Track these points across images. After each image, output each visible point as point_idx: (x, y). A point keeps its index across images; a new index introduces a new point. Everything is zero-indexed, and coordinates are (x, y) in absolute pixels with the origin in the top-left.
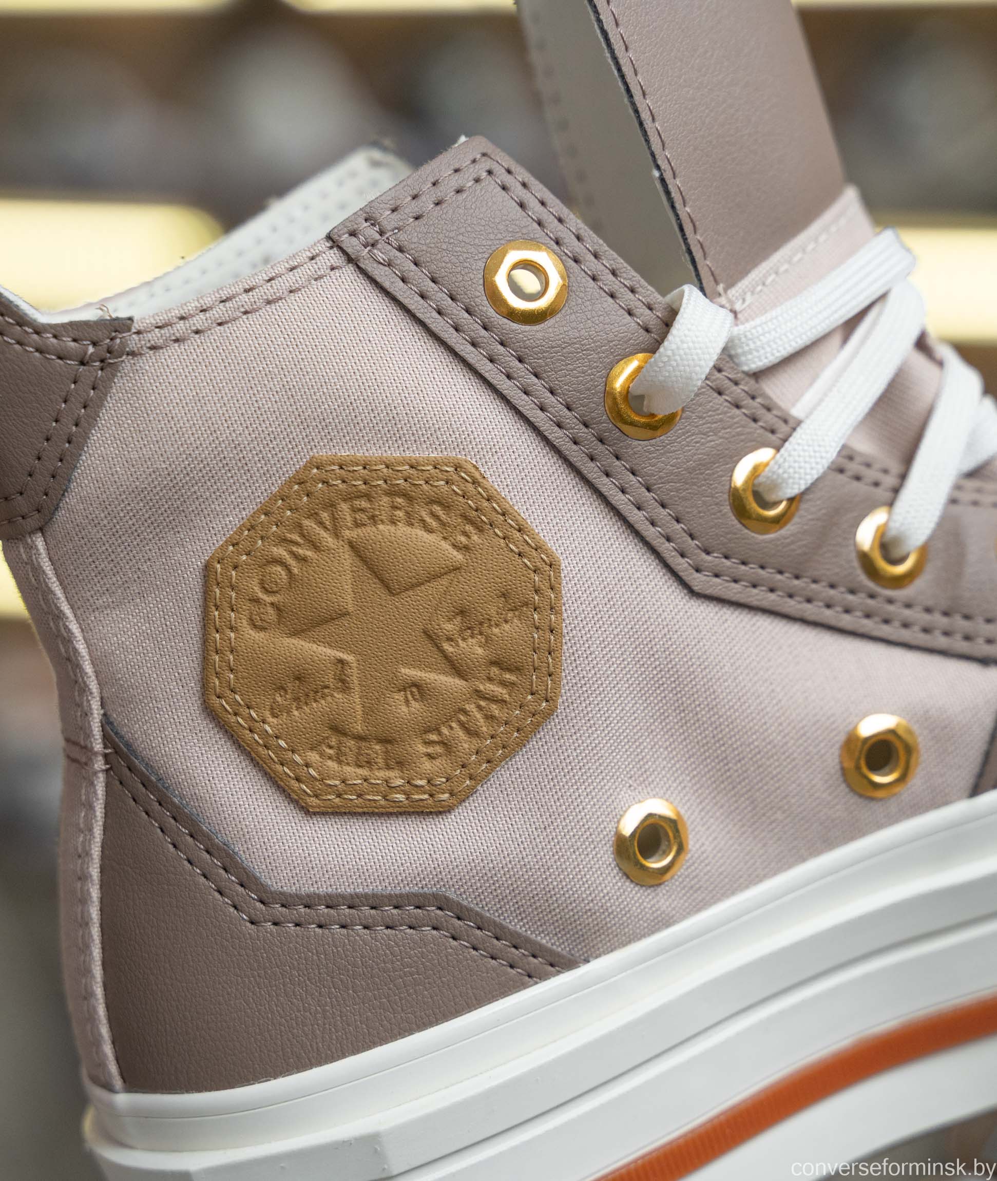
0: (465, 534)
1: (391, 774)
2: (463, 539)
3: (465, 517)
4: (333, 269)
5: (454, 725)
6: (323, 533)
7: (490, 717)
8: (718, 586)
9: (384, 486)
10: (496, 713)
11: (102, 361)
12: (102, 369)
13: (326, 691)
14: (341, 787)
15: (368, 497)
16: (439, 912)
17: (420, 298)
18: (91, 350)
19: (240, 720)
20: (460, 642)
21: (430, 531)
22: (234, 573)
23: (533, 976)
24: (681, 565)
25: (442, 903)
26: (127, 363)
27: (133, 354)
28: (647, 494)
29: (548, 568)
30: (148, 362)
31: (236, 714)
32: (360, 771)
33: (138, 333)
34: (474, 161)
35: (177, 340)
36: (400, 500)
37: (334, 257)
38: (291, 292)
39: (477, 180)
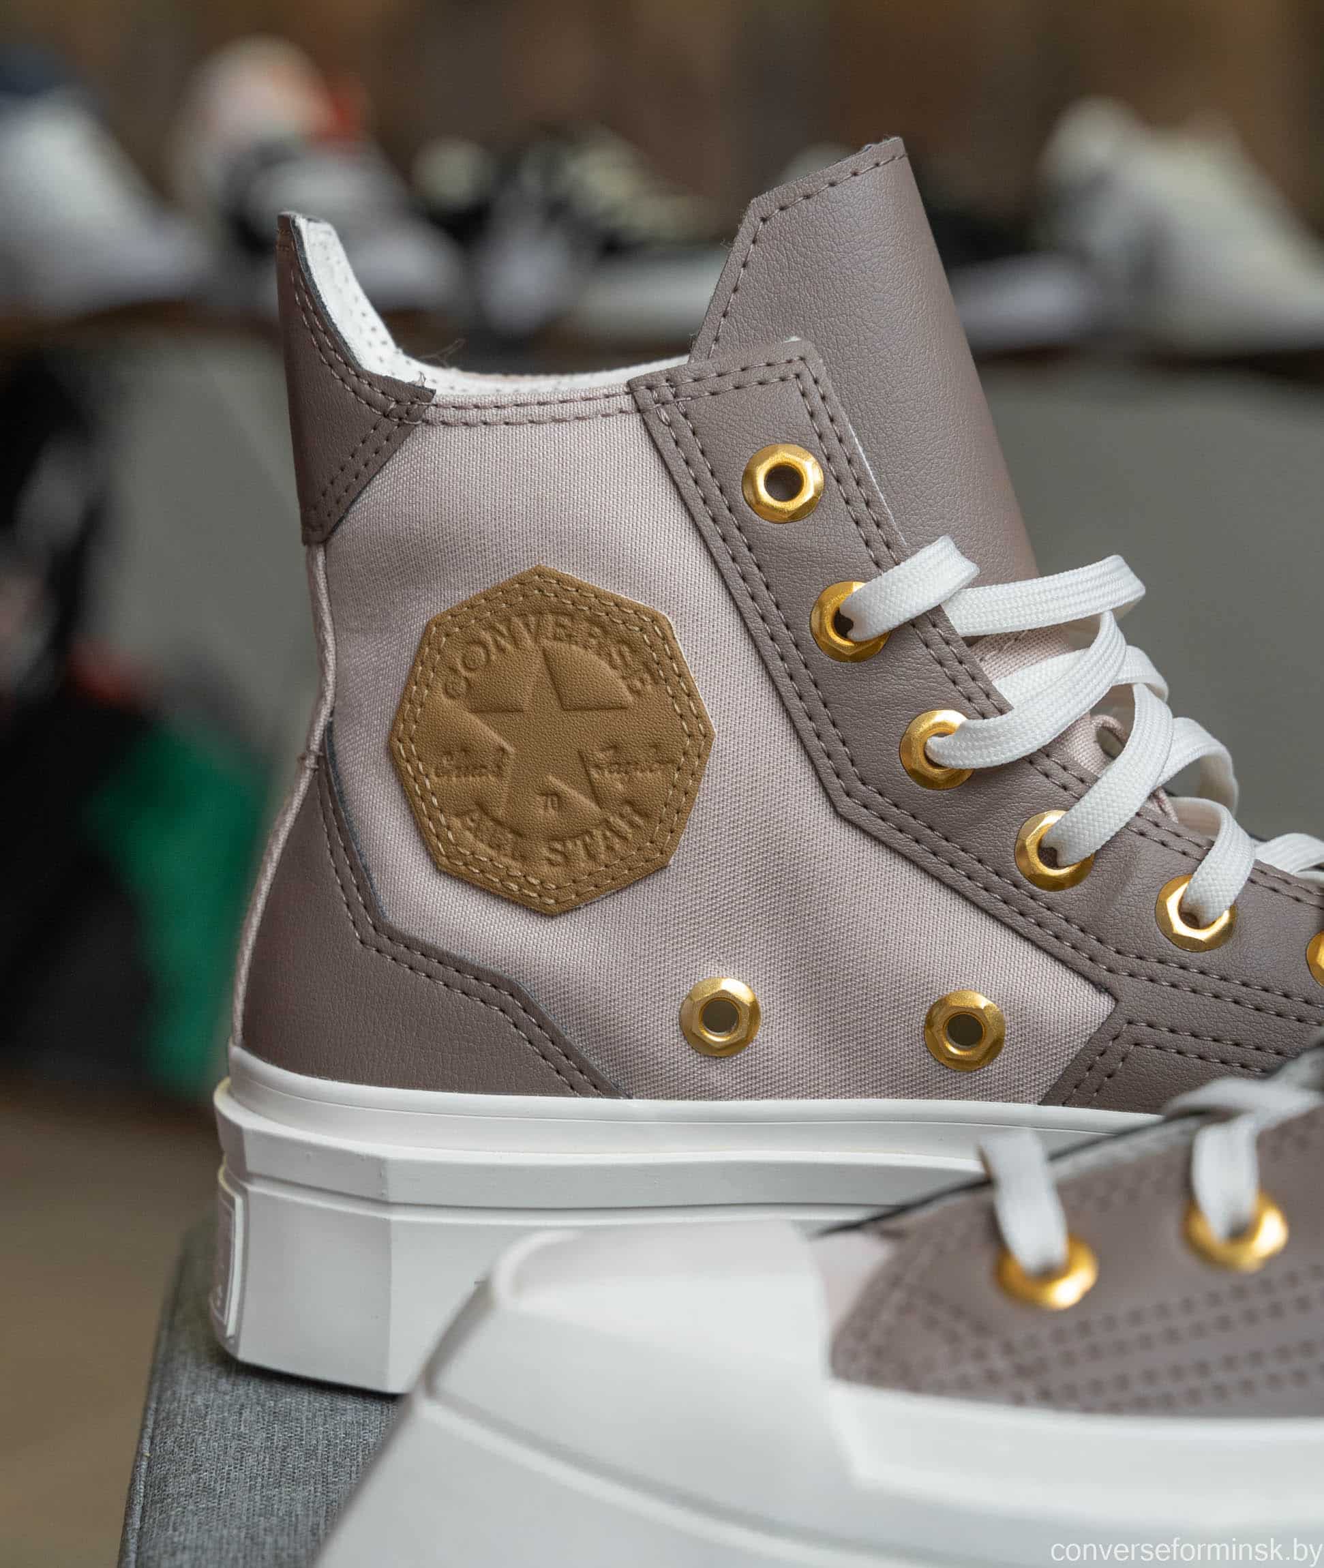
0: (642, 681)
1: (513, 863)
2: (638, 684)
3: (645, 664)
4: (621, 411)
5: (579, 842)
6: (526, 634)
7: (610, 848)
8: (863, 816)
9: (588, 612)
10: (617, 847)
11: (400, 419)
12: (399, 426)
13: (484, 770)
14: (470, 858)
15: (571, 616)
16: (510, 998)
17: (683, 463)
18: (393, 406)
19: (409, 768)
20: (606, 772)
21: (614, 667)
22: (444, 639)
23: (574, 1089)
24: (835, 784)
25: (515, 992)
26: (421, 429)
27: (427, 422)
28: (823, 709)
29: (702, 738)
30: (438, 435)
31: (408, 761)
32: (489, 851)
33: (436, 405)
34: (789, 362)
35: (466, 424)
36: (596, 630)
37: (626, 402)
38: (577, 418)
39: (783, 379)
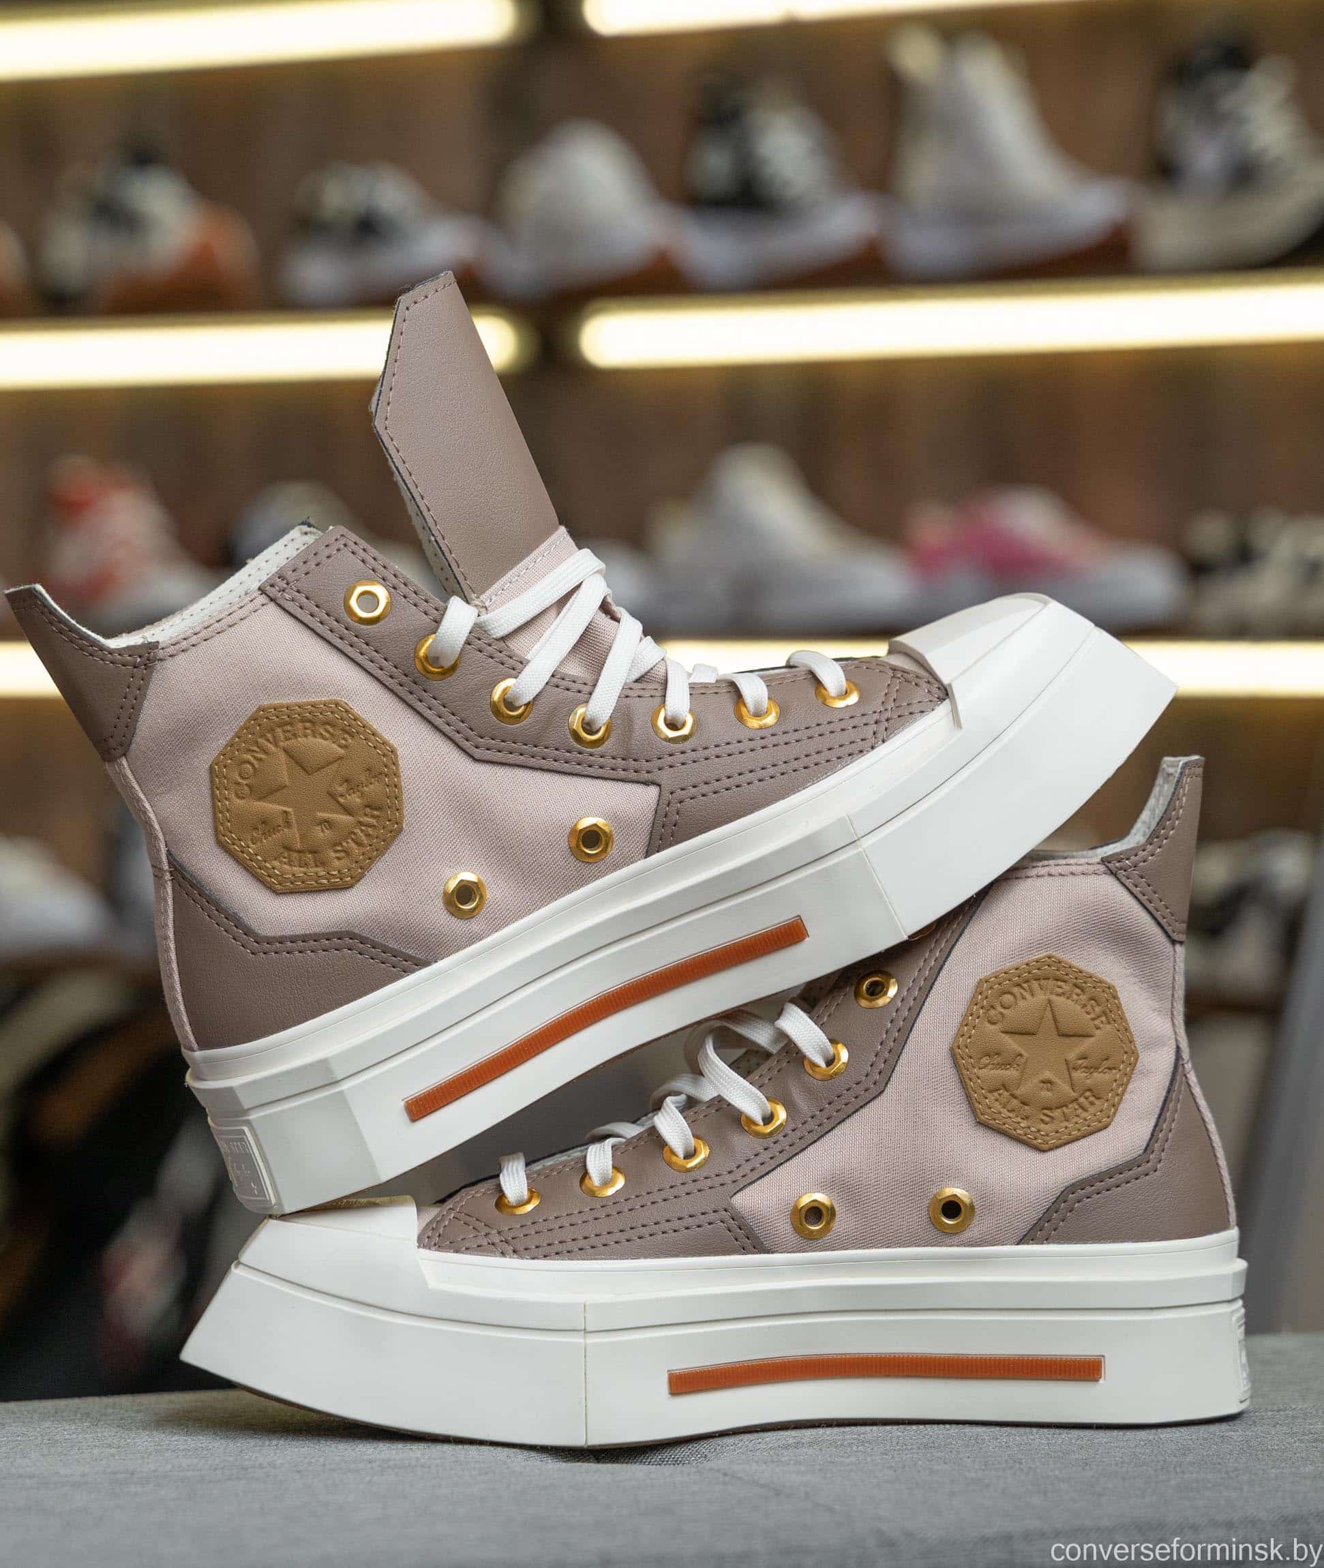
0: (344, 739)
1: (318, 869)
2: (343, 742)
3: (342, 730)
4: (263, 605)
5: (349, 840)
6: (269, 745)
7: (368, 835)
8: (488, 755)
9: (298, 718)
10: (371, 833)
11: (145, 665)
12: (146, 669)
13: (279, 828)
14: (293, 878)
15: (291, 724)
16: (351, 941)
17: (310, 616)
18: (139, 660)
19: (236, 847)
20: (348, 796)
21: (326, 739)
22: (225, 770)
23: (406, 972)
24: (466, 744)
25: (352, 936)
26: (158, 665)
27: (161, 660)
28: (443, 709)
29: (391, 753)
30: (169, 664)
31: (233, 844)
32: (302, 869)
33: (163, 649)
34: (337, 540)
35: (183, 651)
36: (308, 724)
37: (263, 599)
38: (241, 619)
39: (338, 550)
